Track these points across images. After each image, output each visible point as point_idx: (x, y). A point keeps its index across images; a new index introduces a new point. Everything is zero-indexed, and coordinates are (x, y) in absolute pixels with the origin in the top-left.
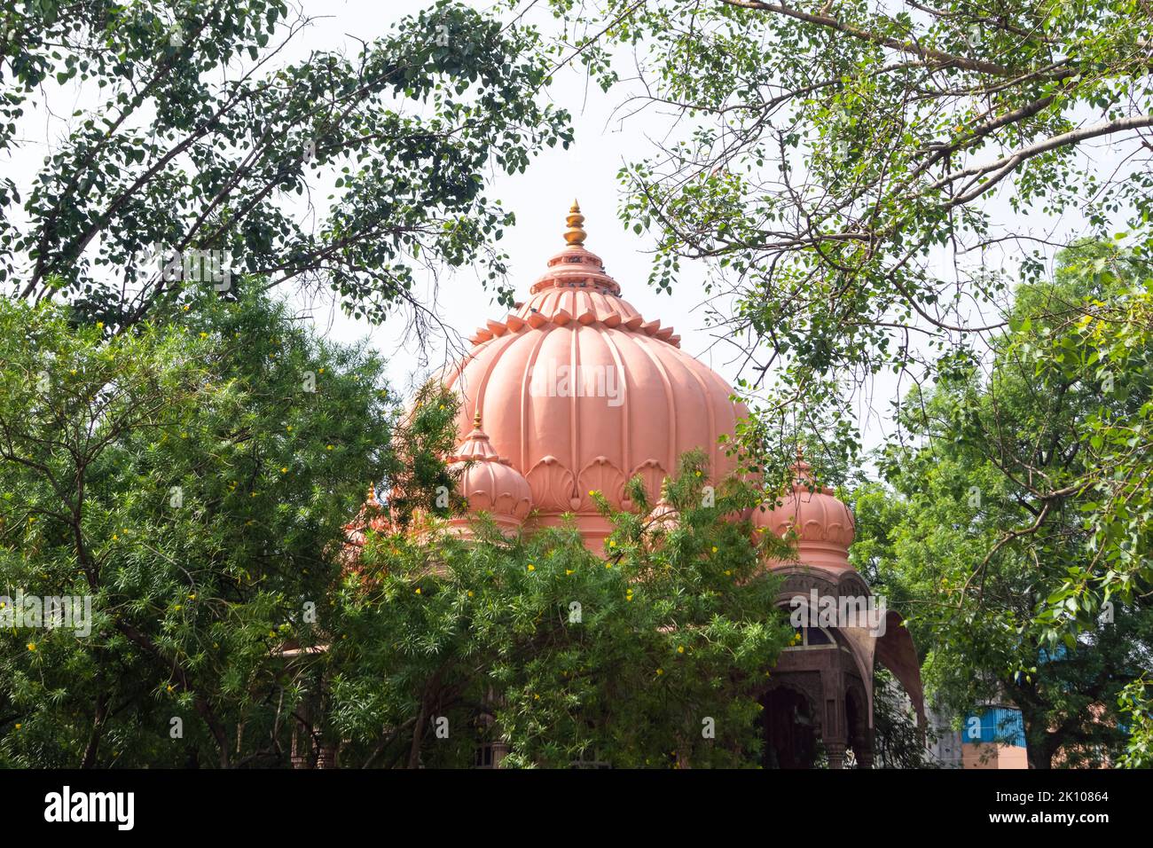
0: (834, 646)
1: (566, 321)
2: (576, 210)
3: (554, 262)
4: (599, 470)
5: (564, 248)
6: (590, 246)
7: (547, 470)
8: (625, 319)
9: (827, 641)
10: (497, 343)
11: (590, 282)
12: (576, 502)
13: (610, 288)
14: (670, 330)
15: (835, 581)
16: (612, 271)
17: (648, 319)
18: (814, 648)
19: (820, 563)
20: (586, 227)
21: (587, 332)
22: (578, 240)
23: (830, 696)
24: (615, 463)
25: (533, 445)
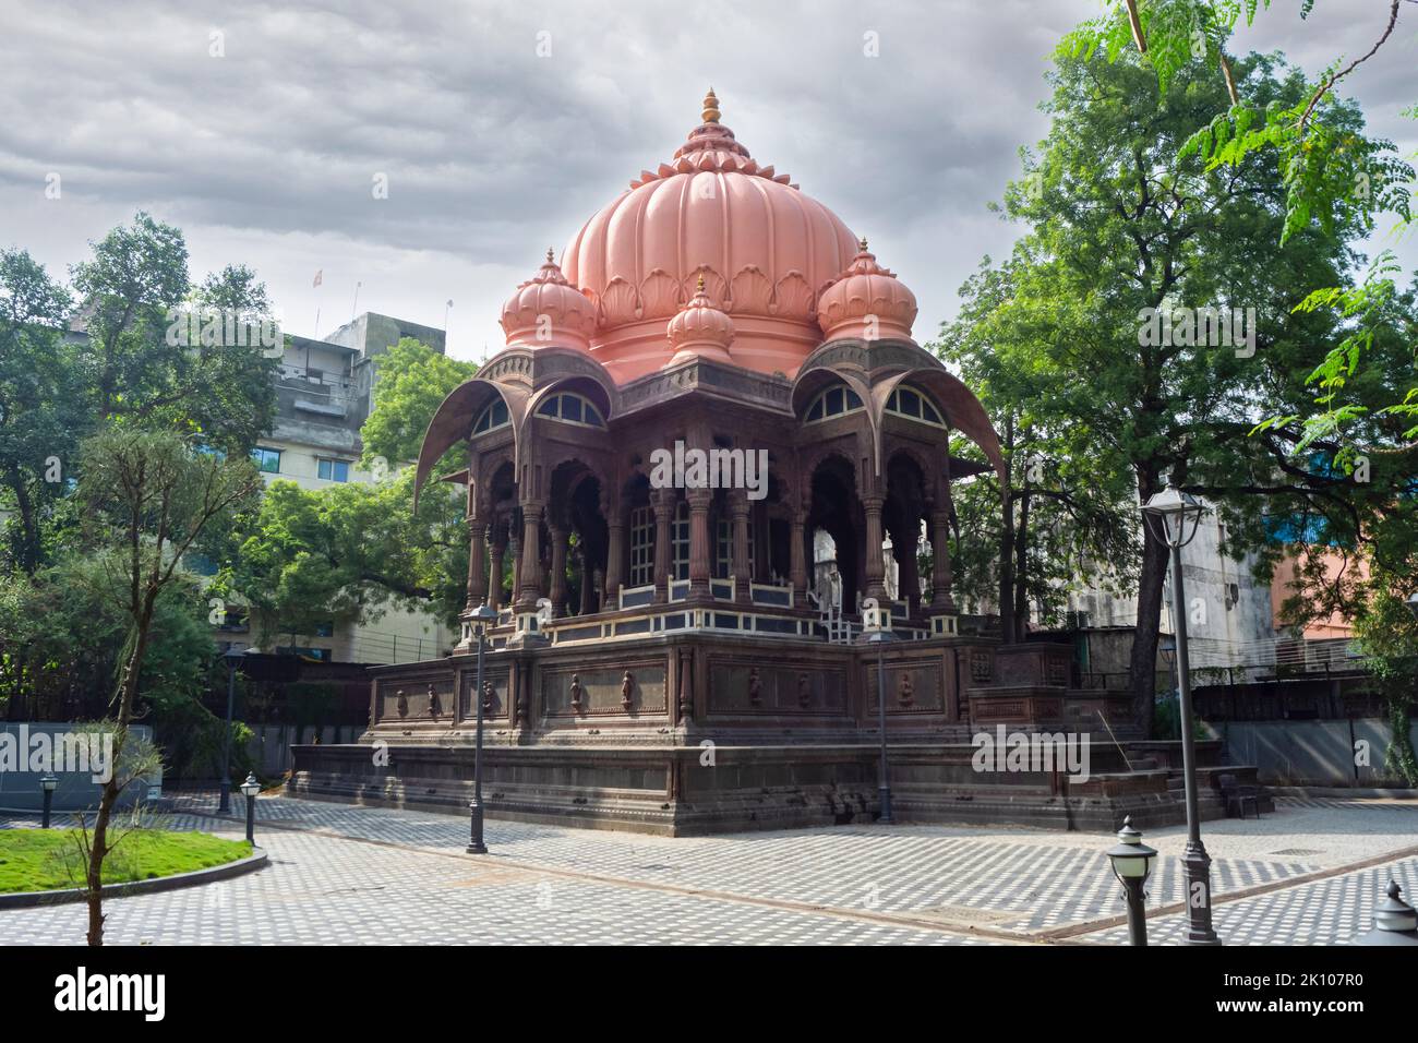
2: (712, 94)
4: (656, 279)
5: (701, 123)
7: (617, 287)
12: (639, 312)
15: (866, 346)
18: (852, 412)
20: (721, 108)
22: (713, 117)
25: (607, 270)
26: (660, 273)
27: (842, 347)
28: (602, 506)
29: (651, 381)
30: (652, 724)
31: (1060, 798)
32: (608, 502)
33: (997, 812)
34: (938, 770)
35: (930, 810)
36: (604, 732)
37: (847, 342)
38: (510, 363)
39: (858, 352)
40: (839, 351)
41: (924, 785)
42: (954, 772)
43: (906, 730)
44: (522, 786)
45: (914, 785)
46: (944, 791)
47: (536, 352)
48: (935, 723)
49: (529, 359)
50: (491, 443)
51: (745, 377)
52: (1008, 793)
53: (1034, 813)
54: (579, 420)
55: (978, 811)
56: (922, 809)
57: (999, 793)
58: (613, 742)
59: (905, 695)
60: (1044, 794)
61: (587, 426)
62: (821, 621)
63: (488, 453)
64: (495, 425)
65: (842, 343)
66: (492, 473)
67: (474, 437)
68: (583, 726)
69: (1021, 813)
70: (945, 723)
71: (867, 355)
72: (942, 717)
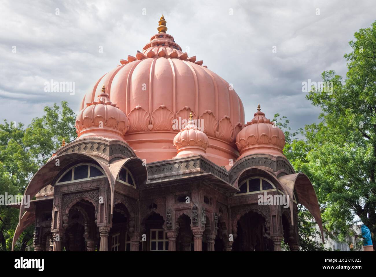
0: (275, 190)
2: (163, 18)
3: (153, 38)
4: (162, 111)
7: (137, 113)
8: (179, 55)
9: (271, 187)
11: (166, 44)
12: (151, 126)
18: (265, 191)
19: (268, 153)
20: (167, 25)
22: (164, 30)
23: (274, 214)
24: (169, 108)
25: (131, 102)
26: (164, 108)
27: (259, 158)
28: (131, 229)
29: (165, 165)
32: (134, 227)
37: (263, 156)
38: (89, 146)
39: (270, 161)
40: (257, 160)
47: (111, 142)
49: (105, 145)
50: (73, 189)
51: (213, 168)
54: (125, 181)
61: (128, 185)
63: (68, 194)
64: (75, 179)
65: (259, 156)
66: (70, 206)
67: (57, 184)
71: (275, 164)
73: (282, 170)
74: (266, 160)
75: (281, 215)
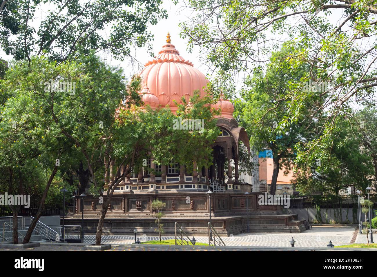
0: (229, 136)
1: (167, 61)
2: (169, 34)
3: (164, 47)
4: (175, 96)
6: (172, 43)
7: (162, 96)
8: (180, 60)
9: (228, 135)
10: (151, 66)
11: (172, 51)
12: (169, 103)
13: (177, 53)
14: (191, 63)
16: (177, 49)
17: (186, 60)
18: (225, 136)
19: (226, 117)
20: (171, 38)
21: (172, 63)
22: (169, 42)
23: (229, 147)
24: (178, 94)
25: (159, 90)
27: (222, 120)
30: (202, 212)
31: (288, 227)
33: (274, 230)
34: (257, 221)
35: (257, 230)
36: (185, 214)
37: (224, 119)
39: (227, 122)
41: (254, 225)
42: (261, 222)
43: (243, 213)
44: (170, 228)
45: (251, 225)
46: (259, 226)
48: (251, 211)
52: (276, 226)
53: (282, 230)
55: (269, 230)
56: (255, 230)
57: (273, 226)
58: (190, 217)
59: (243, 205)
60: (284, 226)
62: (211, 186)
68: (177, 213)
69: (279, 230)
70: (253, 211)
71: (230, 123)
72: (253, 210)
73: (233, 125)
74: (226, 121)
75: (231, 148)
